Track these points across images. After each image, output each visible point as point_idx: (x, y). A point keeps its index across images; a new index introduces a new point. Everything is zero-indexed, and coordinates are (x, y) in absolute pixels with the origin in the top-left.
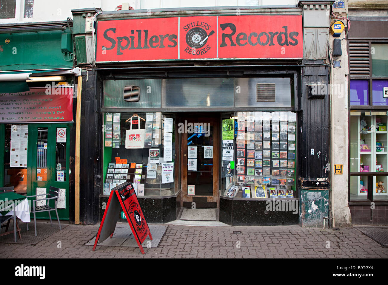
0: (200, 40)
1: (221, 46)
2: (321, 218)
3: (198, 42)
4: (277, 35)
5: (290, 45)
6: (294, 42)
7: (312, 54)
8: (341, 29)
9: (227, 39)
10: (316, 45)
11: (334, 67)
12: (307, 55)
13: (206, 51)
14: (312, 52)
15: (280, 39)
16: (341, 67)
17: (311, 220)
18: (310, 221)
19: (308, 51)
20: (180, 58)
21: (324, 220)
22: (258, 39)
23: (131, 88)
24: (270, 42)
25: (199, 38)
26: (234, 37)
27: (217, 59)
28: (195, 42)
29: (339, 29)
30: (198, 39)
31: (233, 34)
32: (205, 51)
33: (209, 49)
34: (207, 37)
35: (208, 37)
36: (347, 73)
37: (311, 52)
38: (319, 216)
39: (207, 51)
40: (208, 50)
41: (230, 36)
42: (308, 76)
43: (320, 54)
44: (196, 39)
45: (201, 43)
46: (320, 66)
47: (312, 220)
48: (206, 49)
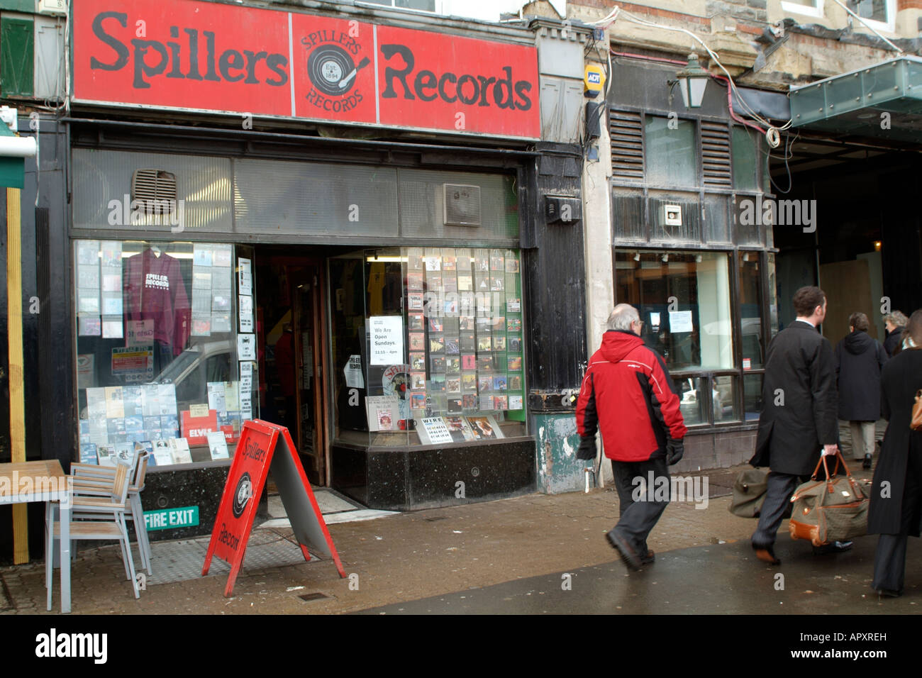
0: (339, 78)
1: (383, 95)
2: (580, 470)
3: (335, 80)
4: (494, 84)
5: (517, 108)
6: (523, 103)
7: (552, 129)
8: (599, 82)
9: (396, 82)
10: (559, 112)
11: (588, 160)
12: (544, 131)
13: (354, 104)
14: (553, 126)
15: (498, 94)
16: (598, 161)
17: (564, 478)
18: (562, 481)
19: (546, 123)
20: (297, 114)
21: (587, 473)
22: (459, 89)
23: (156, 176)
24: (479, 100)
25: (338, 71)
26: (411, 79)
27: (378, 125)
28: (328, 79)
29: (596, 82)
30: (334, 73)
31: (408, 70)
32: (351, 104)
33: (359, 101)
34: (354, 73)
35: (357, 71)
36: (610, 174)
37: (551, 126)
38: (578, 468)
39: (356, 104)
40: (358, 103)
41: (402, 75)
42: (546, 175)
43: (567, 133)
44: (331, 72)
45: (343, 84)
46: (565, 157)
47: (565, 476)
48: (352, 99)
